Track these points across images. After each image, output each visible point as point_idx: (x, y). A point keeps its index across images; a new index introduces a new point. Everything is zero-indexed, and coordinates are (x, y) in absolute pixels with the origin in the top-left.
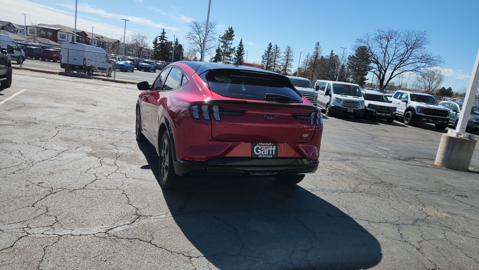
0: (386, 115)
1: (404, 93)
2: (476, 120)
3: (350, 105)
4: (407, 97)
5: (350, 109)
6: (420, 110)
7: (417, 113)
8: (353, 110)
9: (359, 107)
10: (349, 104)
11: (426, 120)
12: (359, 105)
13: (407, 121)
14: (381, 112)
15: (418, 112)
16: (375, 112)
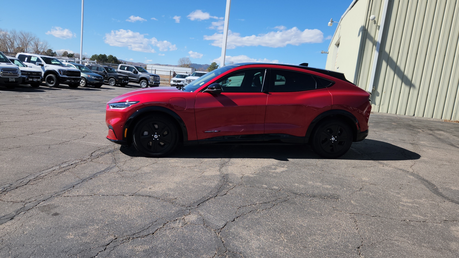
0: (38, 80)
1: (31, 56)
2: (94, 76)
3: (10, 73)
4: (38, 60)
5: (12, 78)
6: (63, 72)
7: (60, 76)
8: (14, 79)
9: (19, 74)
10: (8, 73)
11: (70, 81)
12: (18, 72)
13: (52, 83)
14: (33, 78)
15: (61, 74)
16: (26, 78)
